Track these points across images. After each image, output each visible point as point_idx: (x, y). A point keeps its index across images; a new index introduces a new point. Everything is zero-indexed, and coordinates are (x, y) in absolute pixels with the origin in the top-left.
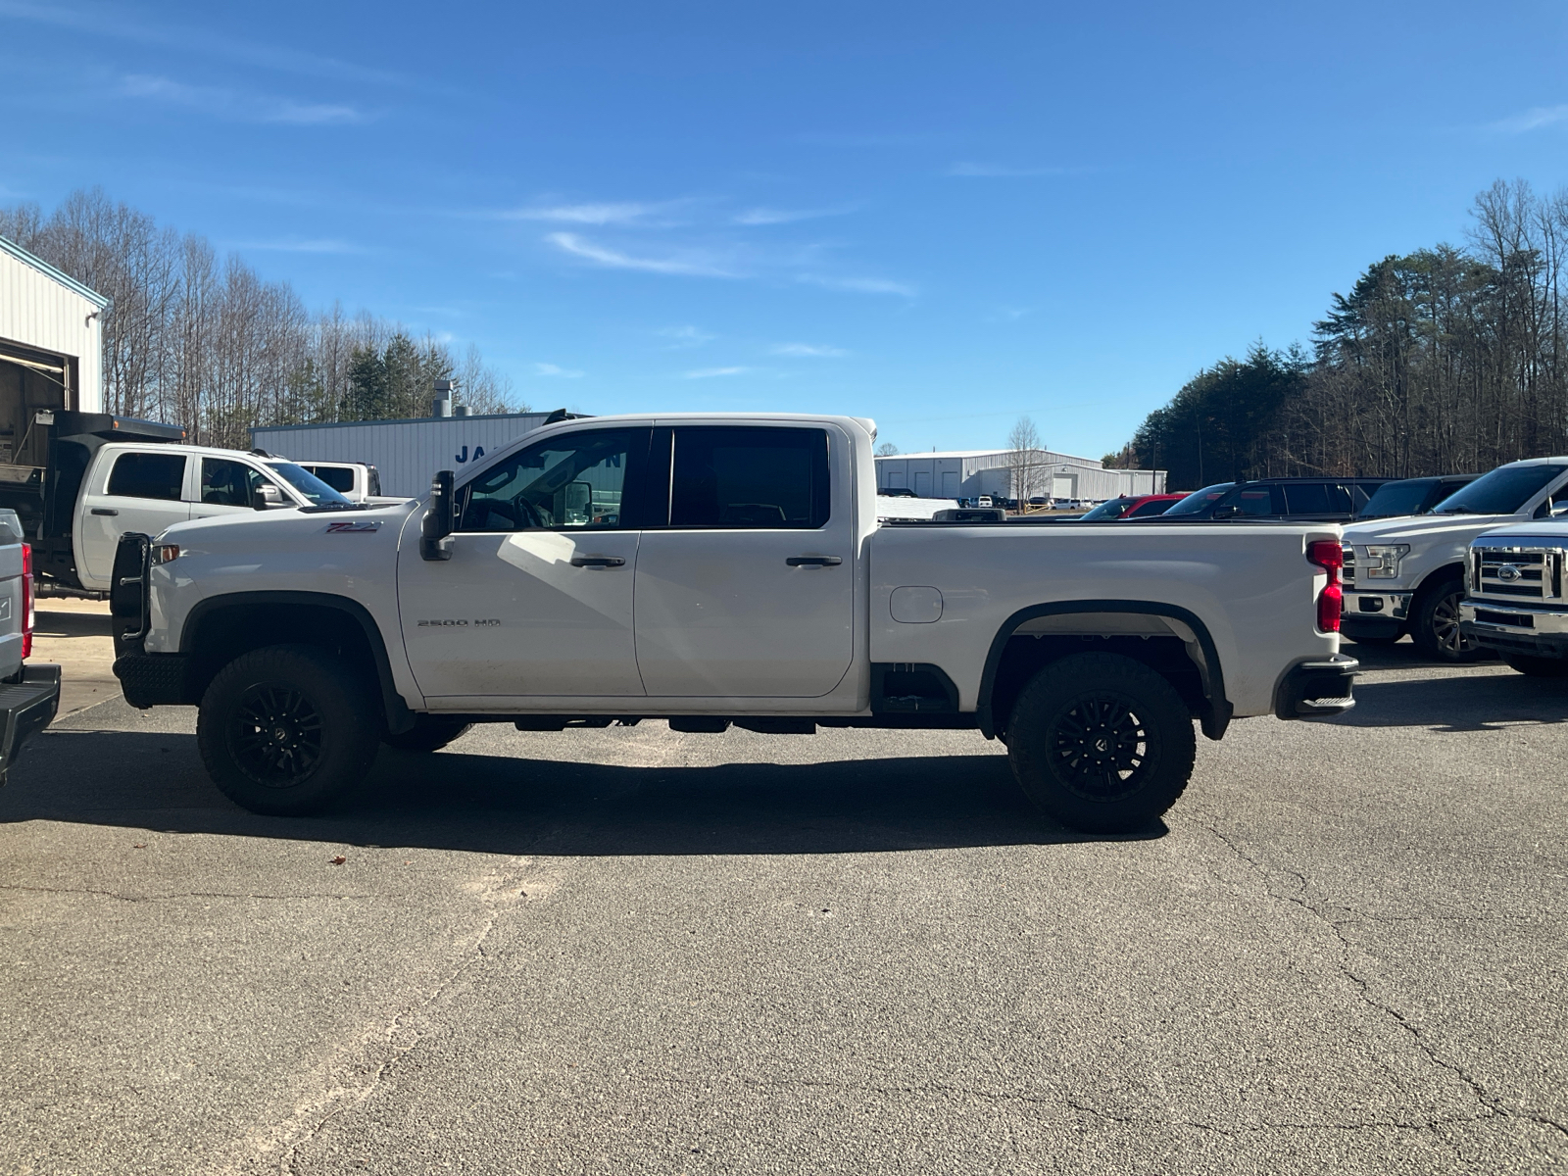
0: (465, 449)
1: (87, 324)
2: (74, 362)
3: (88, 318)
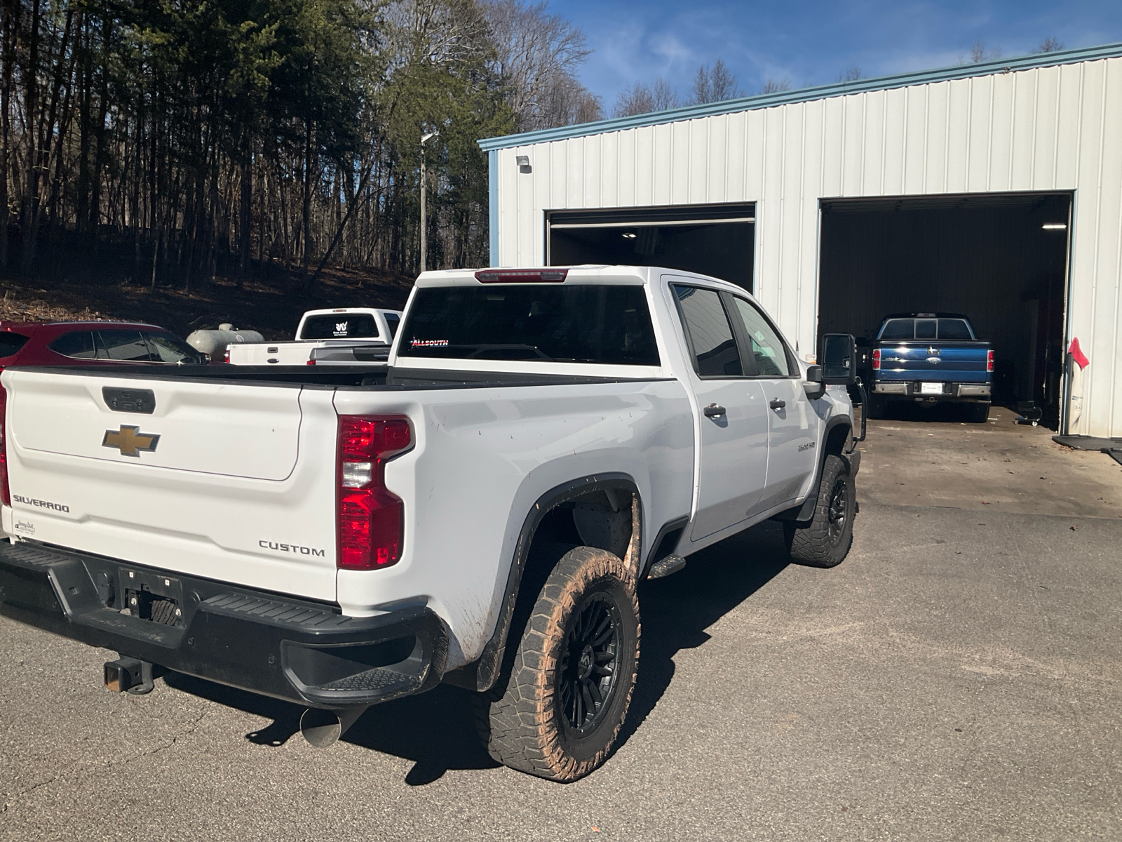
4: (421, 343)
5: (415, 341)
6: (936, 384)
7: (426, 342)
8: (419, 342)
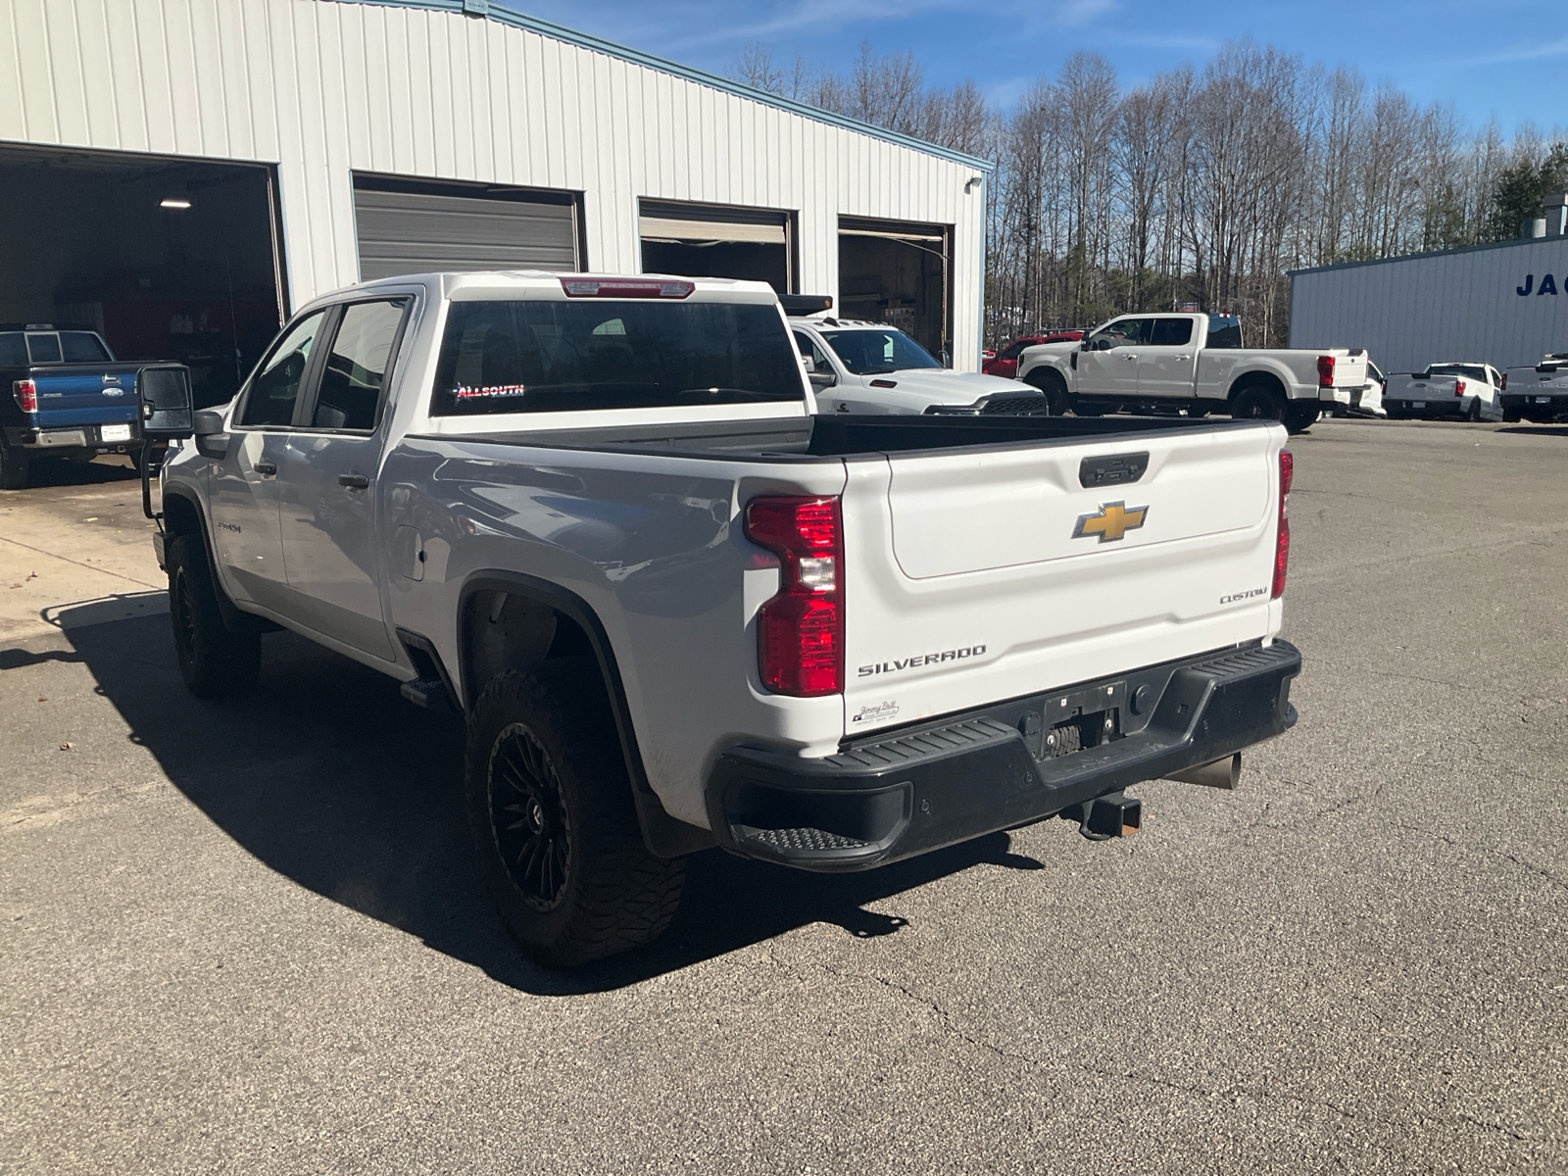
0: (1530, 279)
1: (967, 190)
2: (949, 230)
3: (968, 185)
4: (473, 392)
5: (463, 390)
6: (120, 426)
7: (484, 389)
8: (469, 390)
